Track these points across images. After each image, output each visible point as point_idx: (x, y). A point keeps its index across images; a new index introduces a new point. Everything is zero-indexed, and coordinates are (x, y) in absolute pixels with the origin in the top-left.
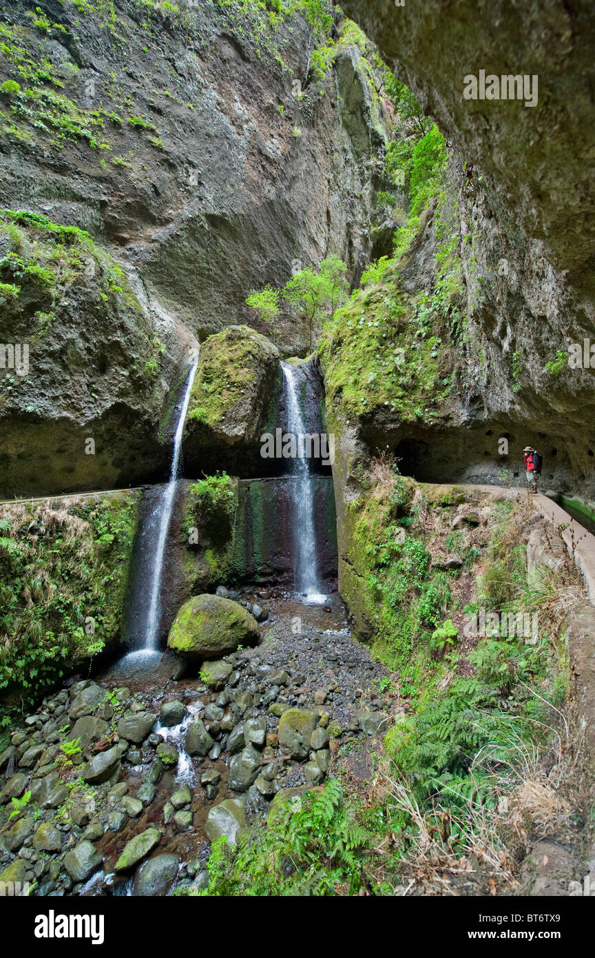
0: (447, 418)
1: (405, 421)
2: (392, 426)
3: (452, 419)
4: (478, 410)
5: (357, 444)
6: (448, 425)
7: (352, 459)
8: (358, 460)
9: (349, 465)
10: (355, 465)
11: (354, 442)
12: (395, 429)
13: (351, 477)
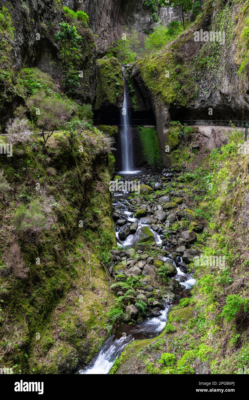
0: (193, 106)
1: (182, 106)
2: (178, 107)
3: (195, 106)
4: (203, 104)
5: (168, 113)
6: (193, 108)
7: (166, 118)
8: (168, 118)
9: (165, 120)
10: (167, 120)
11: (167, 112)
12: (179, 108)
13: (166, 124)
